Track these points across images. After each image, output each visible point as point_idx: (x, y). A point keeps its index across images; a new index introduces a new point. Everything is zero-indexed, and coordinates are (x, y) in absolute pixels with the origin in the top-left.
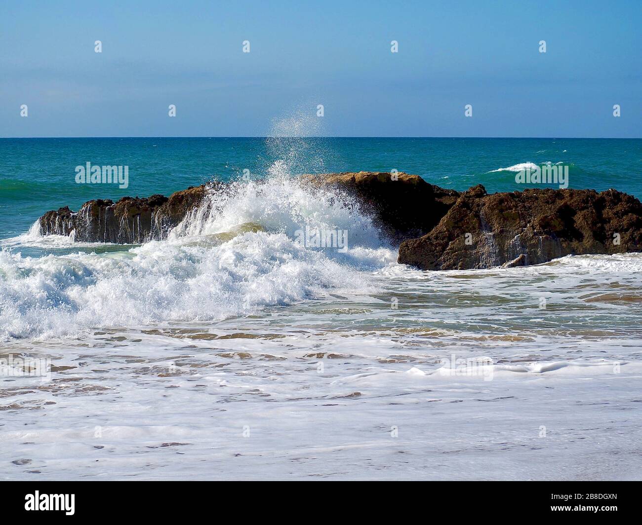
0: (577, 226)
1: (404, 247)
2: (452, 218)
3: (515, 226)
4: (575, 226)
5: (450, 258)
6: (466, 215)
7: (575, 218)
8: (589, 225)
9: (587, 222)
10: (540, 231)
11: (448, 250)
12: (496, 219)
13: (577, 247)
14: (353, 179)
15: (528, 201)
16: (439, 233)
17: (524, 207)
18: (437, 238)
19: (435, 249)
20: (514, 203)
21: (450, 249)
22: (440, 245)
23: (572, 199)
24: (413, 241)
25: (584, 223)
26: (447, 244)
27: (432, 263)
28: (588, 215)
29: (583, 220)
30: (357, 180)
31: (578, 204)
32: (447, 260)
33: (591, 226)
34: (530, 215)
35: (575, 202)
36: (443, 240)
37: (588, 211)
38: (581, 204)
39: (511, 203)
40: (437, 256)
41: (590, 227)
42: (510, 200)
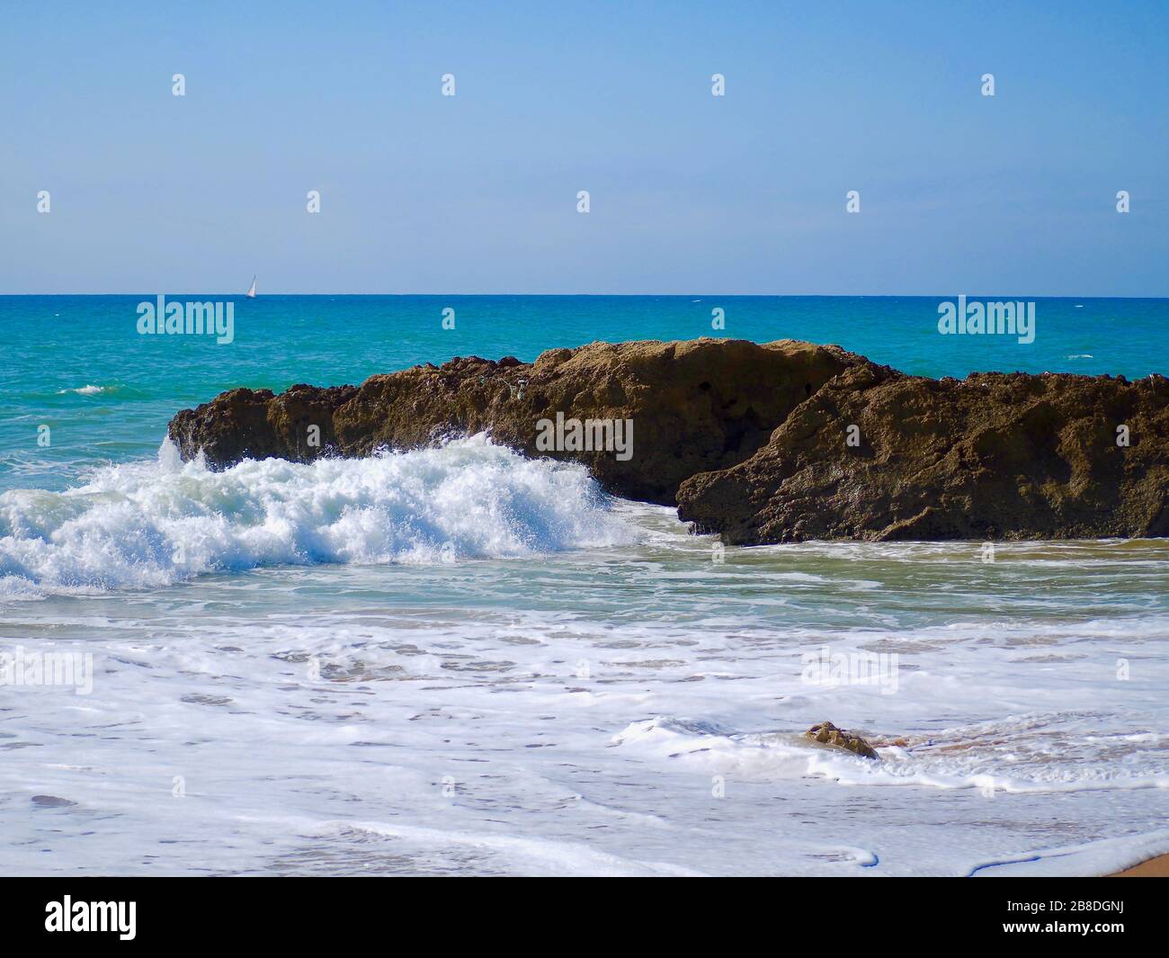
0: (1060, 450)
1: (687, 487)
2: (792, 429)
3: (925, 449)
4: (1057, 450)
5: (779, 513)
6: (824, 424)
7: (1062, 434)
8: (1087, 448)
9: (1083, 443)
10: (974, 461)
11: (777, 495)
12: (887, 434)
13: (1052, 496)
14: (671, 351)
15: (966, 398)
16: (763, 460)
17: (954, 408)
18: (758, 470)
19: (752, 494)
20: (930, 401)
21: (782, 493)
22: (762, 483)
23: (1060, 394)
24: (708, 476)
25: (1076, 445)
26: (777, 483)
27: (743, 521)
28: (1089, 426)
29: (1074, 438)
30: (678, 353)
31: (1073, 405)
32: (774, 516)
33: (1090, 450)
34: (961, 426)
35: (1067, 400)
36: (770, 474)
37: (1090, 421)
38: (1078, 405)
39: (926, 400)
40: (754, 506)
41: (1088, 454)
42: (923, 395)
